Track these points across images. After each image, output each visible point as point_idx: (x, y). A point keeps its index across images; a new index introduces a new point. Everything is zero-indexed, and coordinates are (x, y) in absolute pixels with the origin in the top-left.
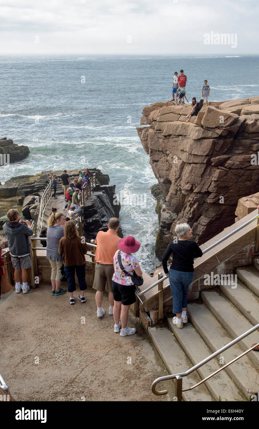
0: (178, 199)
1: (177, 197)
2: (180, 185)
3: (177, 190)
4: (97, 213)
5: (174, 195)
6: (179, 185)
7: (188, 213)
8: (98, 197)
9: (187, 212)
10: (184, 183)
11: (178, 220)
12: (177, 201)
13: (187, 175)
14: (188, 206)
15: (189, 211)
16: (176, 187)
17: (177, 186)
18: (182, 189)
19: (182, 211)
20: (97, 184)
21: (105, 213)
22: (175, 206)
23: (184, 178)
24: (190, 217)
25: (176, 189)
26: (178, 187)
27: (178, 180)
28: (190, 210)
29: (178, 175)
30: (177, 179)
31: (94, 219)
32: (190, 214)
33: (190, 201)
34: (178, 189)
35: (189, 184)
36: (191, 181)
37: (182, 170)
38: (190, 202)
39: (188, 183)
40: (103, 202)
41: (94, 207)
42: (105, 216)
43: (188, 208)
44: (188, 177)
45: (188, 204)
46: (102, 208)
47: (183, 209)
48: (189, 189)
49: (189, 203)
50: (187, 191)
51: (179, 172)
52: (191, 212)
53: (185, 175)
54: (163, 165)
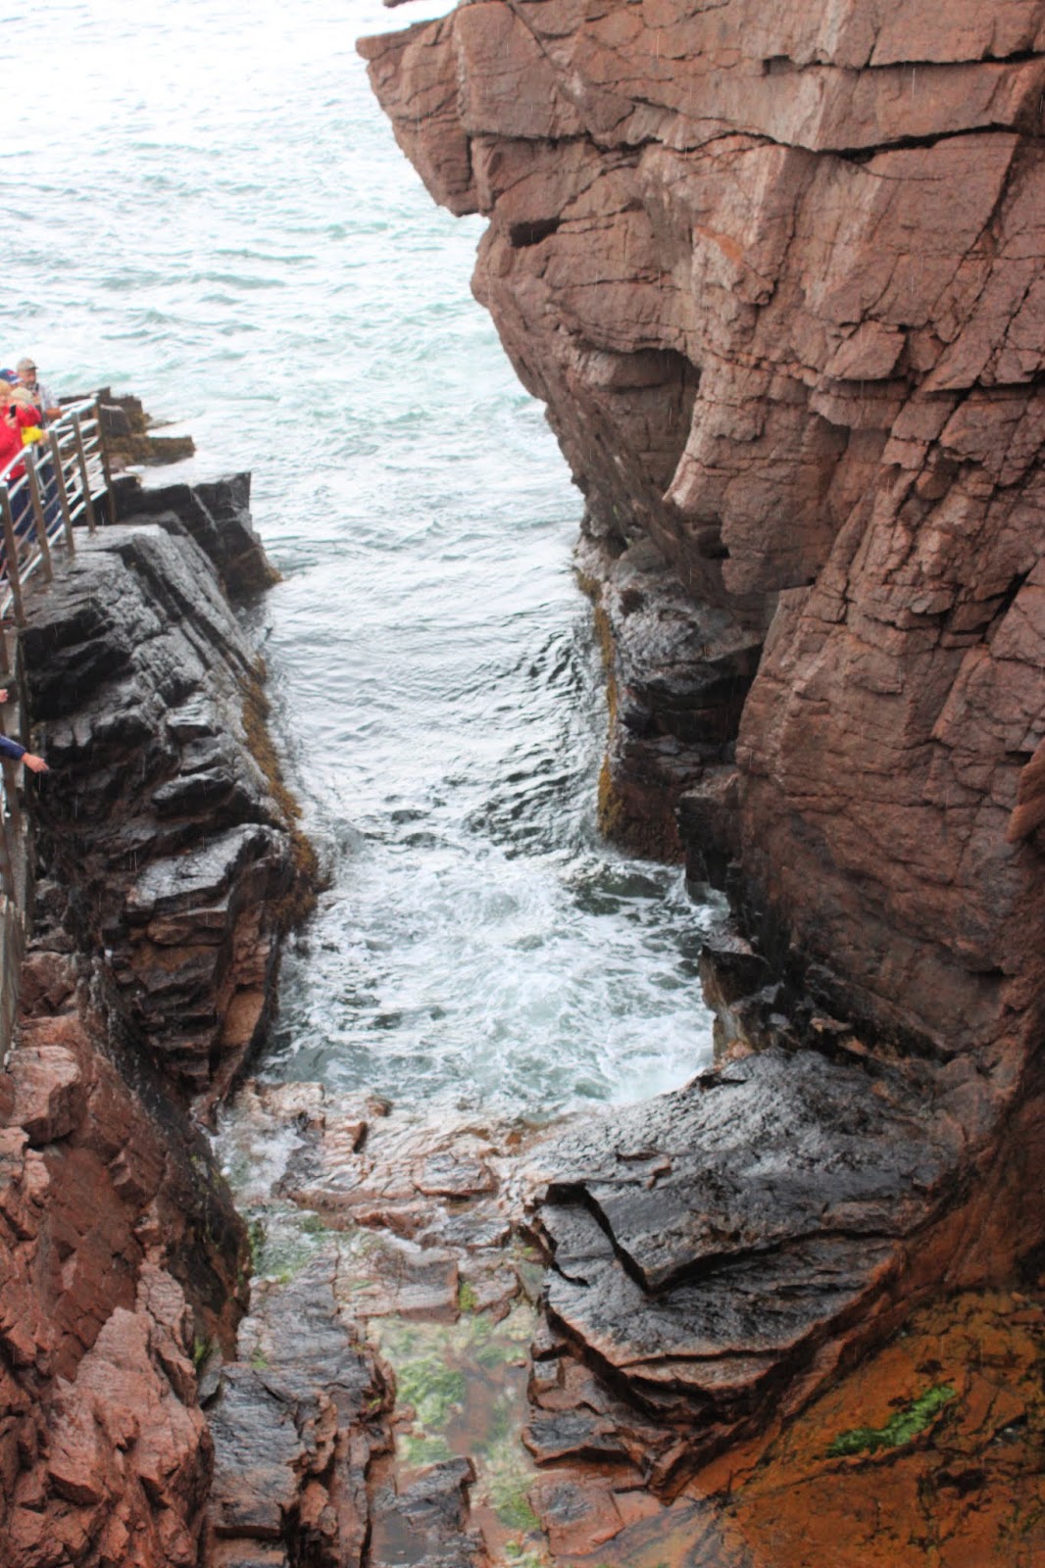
0: (782, 471)
1: (775, 462)
2: (790, 357)
3: (761, 399)
4: (132, 671)
5: (742, 451)
6: (773, 355)
7: (899, 577)
8: (129, 558)
9: (891, 572)
10: (829, 332)
11: (803, 650)
12: (772, 496)
13: (847, 256)
14: (878, 521)
15: (904, 562)
16: (757, 377)
17: (757, 367)
18: (809, 379)
19: (831, 576)
20: (113, 476)
21: (194, 667)
24: (919, 608)
25: (754, 392)
26: (773, 371)
27: (770, 316)
28: (912, 549)
29: (762, 269)
30: (756, 309)
31: (107, 720)
32: (917, 582)
33: (897, 469)
34: (775, 393)
35: (874, 327)
36: (888, 298)
37: (788, 229)
38: (903, 483)
39: (866, 317)
40: (173, 590)
41: (102, 631)
42: (193, 687)
43: (884, 542)
44: (859, 273)
45: (886, 500)
46: (164, 632)
47: (836, 555)
48: (881, 369)
49: (893, 492)
50: (854, 387)
51: (766, 247)
52: (920, 564)
53: (827, 259)
54: (597, 246)
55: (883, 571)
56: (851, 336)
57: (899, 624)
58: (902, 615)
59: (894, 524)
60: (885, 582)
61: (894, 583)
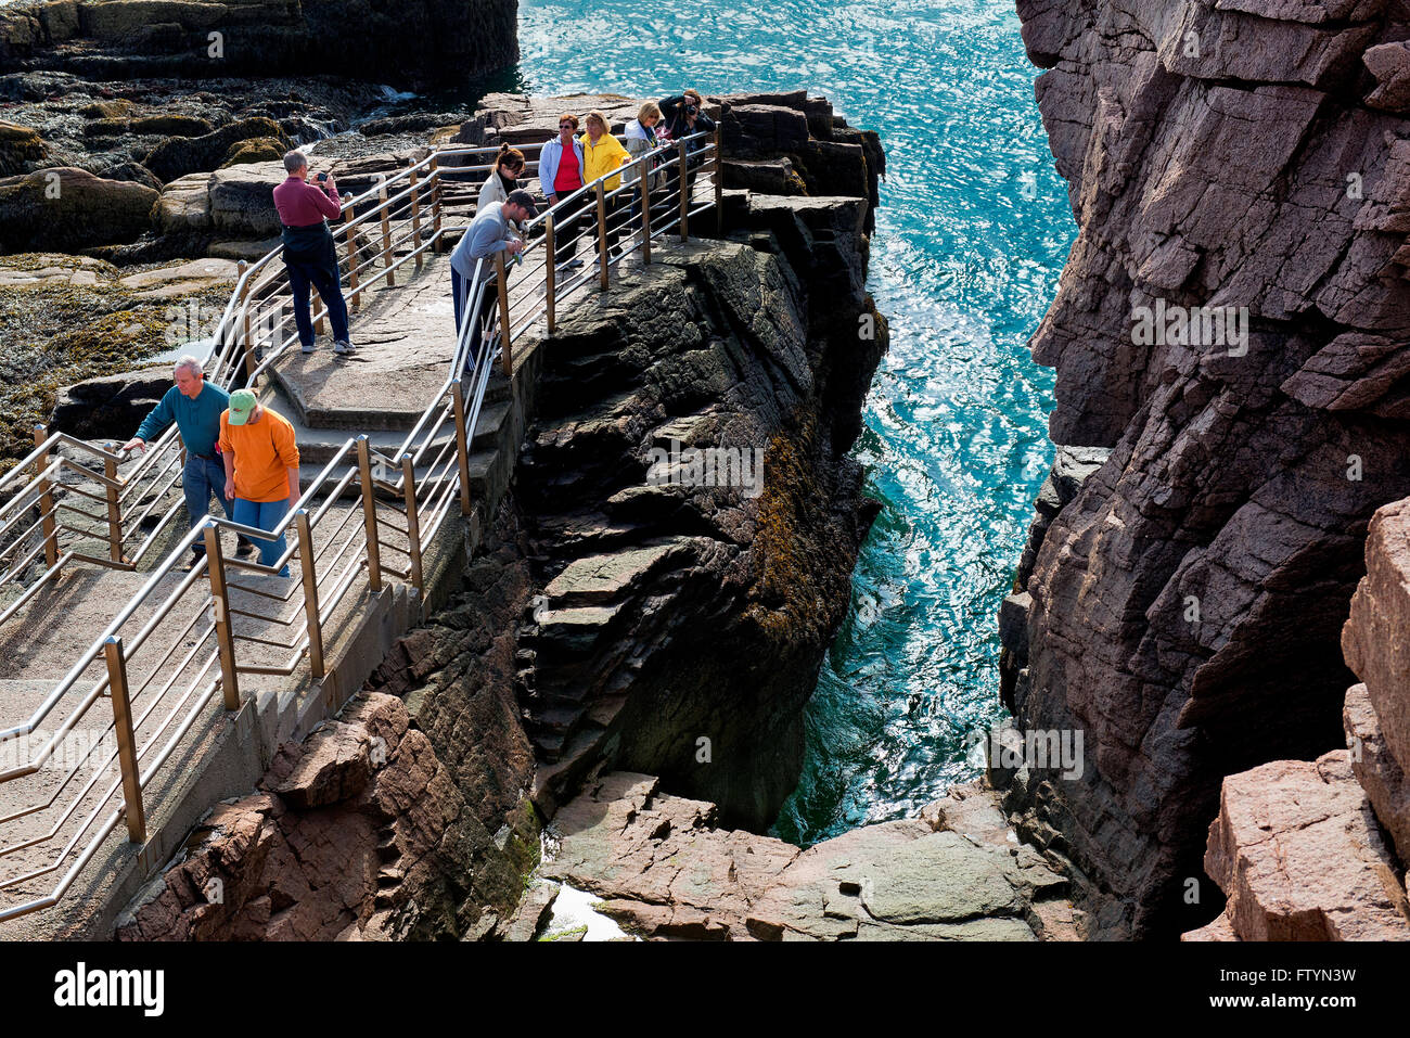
0: (1104, 345)
1: (1100, 336)
2: (1126, 247)
3: (1101, 278)
5: (1080, 319)
6: (1116, 242)
7: (1152, 468)
8: (694, 274)
9: (1146, 463)
10: (1151, 235)
12: (1092, 365)
13: (1176, 173)
14: (1155, 413)
15: (1158, 456)
16: (1101, 258)
17: (1103, 249)
18: (1132, 272)
20: (727, 192)
21: (721, 379)
22: (1081, 395)
23: (1153, 195)
24: (1159, 501)
25: (1097, 271)
26: (1112, 259)
27: (1121, 205)
28: (1167, 446)
29: (1120, 165)
30: (1112, 200)
32: (1164, 475)
34: (1110, 276)
35: (1179, 241)
36: (1191, 221)
37: (1147, 135)
38: (1177, 384)
39: (1173, 232)
40: (728, 308)
41: (623, 346)
43: (1156, 432)
44: (1179, 189)
45: (1162, 396)
47: (1131, 429)
48: (1177, 280)
49: (1171, 391)
51: (1128, 144)
52: (1168, 462)
53: (1164, 169)
54: (1075, 89)
55: (1141, 460)
56: (1161, 245)
57: (1142, 509)
58: (1146, 503)
59: (1162, 419)
60: (1141, 470)
61: (1147, 472)
